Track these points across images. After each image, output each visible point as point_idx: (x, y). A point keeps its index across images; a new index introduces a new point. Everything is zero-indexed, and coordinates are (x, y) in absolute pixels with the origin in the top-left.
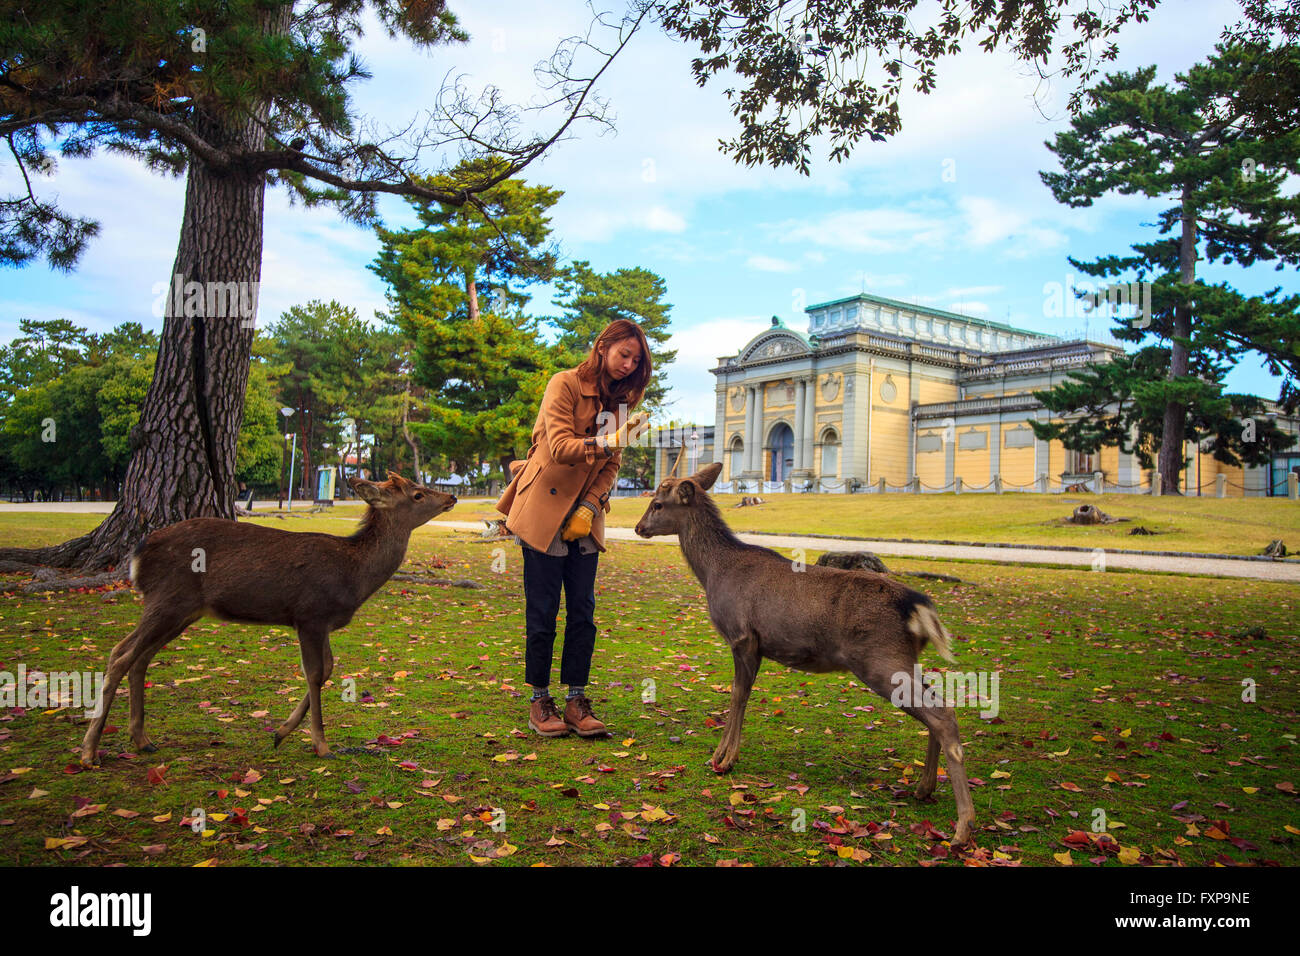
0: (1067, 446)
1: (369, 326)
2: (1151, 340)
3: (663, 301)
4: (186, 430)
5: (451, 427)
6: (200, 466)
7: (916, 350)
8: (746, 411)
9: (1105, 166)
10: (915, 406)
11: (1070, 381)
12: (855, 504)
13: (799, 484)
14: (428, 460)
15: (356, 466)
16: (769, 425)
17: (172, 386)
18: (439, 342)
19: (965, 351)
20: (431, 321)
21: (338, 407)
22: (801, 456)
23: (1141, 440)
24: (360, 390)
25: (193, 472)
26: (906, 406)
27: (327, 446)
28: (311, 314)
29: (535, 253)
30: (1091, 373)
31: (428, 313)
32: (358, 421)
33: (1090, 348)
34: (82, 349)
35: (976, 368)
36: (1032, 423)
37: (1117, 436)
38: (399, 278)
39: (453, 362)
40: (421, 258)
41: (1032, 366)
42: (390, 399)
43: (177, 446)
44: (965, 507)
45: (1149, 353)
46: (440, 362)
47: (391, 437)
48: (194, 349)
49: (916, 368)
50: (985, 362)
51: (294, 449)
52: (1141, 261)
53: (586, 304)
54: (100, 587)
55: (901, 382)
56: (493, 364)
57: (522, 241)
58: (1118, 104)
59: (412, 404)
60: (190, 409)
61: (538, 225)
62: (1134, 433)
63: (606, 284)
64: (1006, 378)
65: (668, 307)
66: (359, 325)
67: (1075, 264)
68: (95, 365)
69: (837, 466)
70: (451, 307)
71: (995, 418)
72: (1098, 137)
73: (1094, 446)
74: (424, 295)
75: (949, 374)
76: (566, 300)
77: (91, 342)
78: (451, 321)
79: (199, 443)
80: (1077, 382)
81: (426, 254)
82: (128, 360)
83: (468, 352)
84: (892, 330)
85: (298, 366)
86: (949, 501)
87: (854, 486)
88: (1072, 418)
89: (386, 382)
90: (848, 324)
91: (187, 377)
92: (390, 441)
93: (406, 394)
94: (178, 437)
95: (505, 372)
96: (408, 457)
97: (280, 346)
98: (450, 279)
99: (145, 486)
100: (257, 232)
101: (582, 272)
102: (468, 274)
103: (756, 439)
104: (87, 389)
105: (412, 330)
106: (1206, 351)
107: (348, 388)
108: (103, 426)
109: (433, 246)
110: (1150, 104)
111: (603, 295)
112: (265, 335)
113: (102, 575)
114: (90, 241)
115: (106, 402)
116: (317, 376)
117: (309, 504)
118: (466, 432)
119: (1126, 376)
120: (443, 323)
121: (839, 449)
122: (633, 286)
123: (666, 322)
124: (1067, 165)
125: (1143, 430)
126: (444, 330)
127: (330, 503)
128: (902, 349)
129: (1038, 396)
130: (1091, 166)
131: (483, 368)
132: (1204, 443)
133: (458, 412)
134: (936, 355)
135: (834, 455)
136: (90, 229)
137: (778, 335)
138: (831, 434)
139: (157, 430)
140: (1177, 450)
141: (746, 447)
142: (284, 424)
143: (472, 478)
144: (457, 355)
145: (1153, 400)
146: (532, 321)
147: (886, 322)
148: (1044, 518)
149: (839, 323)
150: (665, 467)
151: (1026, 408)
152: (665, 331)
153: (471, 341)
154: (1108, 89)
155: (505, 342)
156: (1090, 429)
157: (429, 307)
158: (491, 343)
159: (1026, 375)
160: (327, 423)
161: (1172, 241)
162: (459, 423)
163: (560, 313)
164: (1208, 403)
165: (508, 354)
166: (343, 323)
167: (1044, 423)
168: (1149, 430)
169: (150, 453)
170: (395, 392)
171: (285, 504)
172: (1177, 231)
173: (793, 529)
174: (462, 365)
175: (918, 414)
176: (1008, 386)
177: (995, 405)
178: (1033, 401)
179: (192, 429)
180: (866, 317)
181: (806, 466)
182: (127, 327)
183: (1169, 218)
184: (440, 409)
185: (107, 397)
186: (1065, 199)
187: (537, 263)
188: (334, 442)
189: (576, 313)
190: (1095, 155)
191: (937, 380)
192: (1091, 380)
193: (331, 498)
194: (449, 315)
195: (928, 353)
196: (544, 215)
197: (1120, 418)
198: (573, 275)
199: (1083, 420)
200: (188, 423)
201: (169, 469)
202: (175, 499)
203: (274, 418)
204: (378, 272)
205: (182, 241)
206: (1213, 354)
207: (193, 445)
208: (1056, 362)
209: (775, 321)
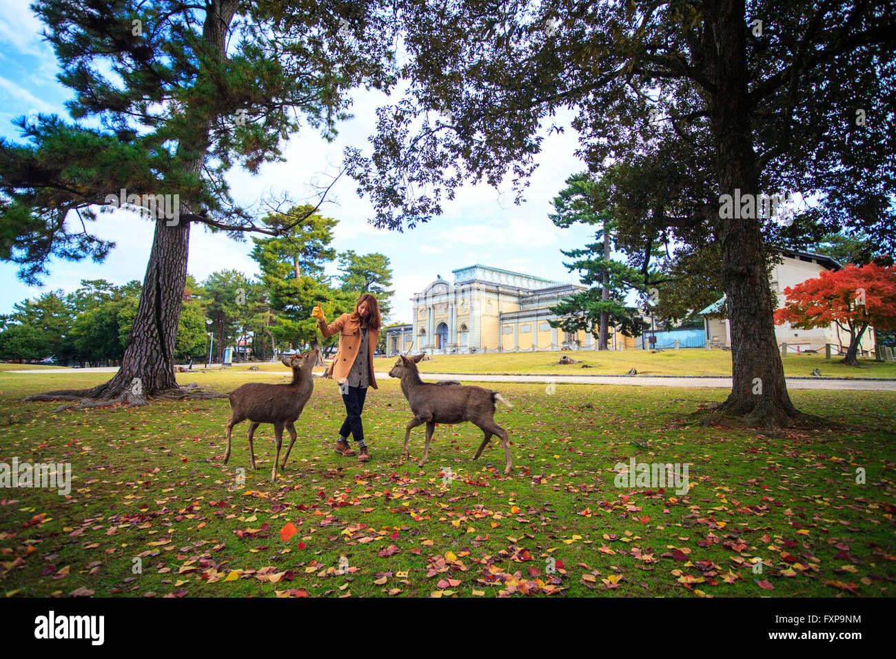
0: (564, 330)
1: (251, 281)
2: (595, 284)
3: (388, 268)
4: (152, 336)
5: (286, 328)
6: (157, 351)
7: (501, 289)
8: (427, 317)
9: (573, 212)
10: (501, 314)
11: (563, 302)
12: (473, 359)
13: (449, 350)
14: (278, 343)
15: (245, 347)
16: (437, 324)
17: (146, 316)
18: (281, 289)
19: (522, 289)
20: (277, 279)
21: (236, 319)
22: (451, 338)
23: (593, 327)
24: (246, 311)
25: (155, 354)
26: (497, 314)
27: (230, 337)
28: (223, 276)
29: (326, 248)
30: (571, 299)
31: (276, 276)
32: (245, 325)
33: (573, 288)
34: (110, 293)
35: (526, 297)
36: (548, 321)
37: (583, 325)
38: (263, 260)
39: (287, 298)
40: (273, 251)
41: (550, 295)
42: (261, 315)
43: (147, 343)
44: (518, 358)
45: (594, 290)
46: (281, 298)
47: (261, 333)
48: (156, 300)
49: (501, 297)
50: (530, 294)
51: (212, 338)
52: (589, 251)
53: (353, 270)
54: (110, 406)
55: (495, 303)
56: (306, 299)
57: (319, 242)
58: (576, 187)
59: (271, 317)
60: (153, 326)
61: (328, 236)
62: (590, 324)
63: (362, 261)
64: (539, 301)
65: (391, 271)
66: (246, 280)
67: (563, 252)
68: (117, 301)
69: (468, 341)
70: (287, 273)
71: (535, 318)
72: (570, 199)
73: (574, 330)
74: (274, 268)
75: (516, 300)
76: (345, 268)
77: (116, 290)
78: (287, 279)
79: (157, 341)
80: (566, 303)
81: (275, 249)
82: (133, 298)
83: (294, 293)
84: (490, 280)
85: (216, 300)
86: (512, 356)
87: (473, 350)
88: (565, 318)
89: (259, 307)
90: (472, 278)
91: (152, 312)
92: (261, 334)
93: (268, 312)
94: (148, 338)
95: (312, 302)
96: (270, 341)
97: (208, 290)
98: (287, 260)
99: (132, 361)
100: (186, 248)
101: (351, 255)
102: (295, 258)
103: (431, 330)
104: (113, 312)
105: (268, 283)
106: (616, 289)
107: (240, 310)
108: (120, 330)
109: (279, 245)
110: (588, 187)
111: (361, 265)
112: (200, 285)
113: (112, 401)
114: (111, 250)
115: (121, 319)
116: (225, 304)
117: (220, 365)
118: (294, 330)
119: (585, 300)
120: (283, 280)
121: (468, 334)
122: (375, 261)
123: (390, 277)
124: (558, 211)
125: (594, 322)
126: (283, 283)
127: (230, 364)
128: (495, 289)
129: (550, 309)
130: (568, 211)
131: (301, 301)
132: (617, 328)
133: (290, 321)
134: (510, 291)
135: (466, 336)
136: (112, 245)
137: (440, 282)
138: (464, 327)
139: (138, 336)
140: (606, 330)
141: (427, 334)
142: (209, 328)
143: (301, 351)
144: (289, 295)
145: (595, 310)
146: (328, 278)
147: (488, 277)
148: (549, 362)
149: (467, 277)
150: (391, 344)
151: (547, 314)
152: (390, 282)
153: (296, 288)
154: (572, 180)
155: (312, 289)
156: (573, 322)
157: (277, 273)
158: (305, 289)
159: (547, 299)
160: (231, 327)
161: (600, 243)
162: (290, 326)
163: (341, 274)
164: (617, 311)
165: (313, 294)
166: (238, 279)
167: (553, 320)
168: (596, 322)
169: (135, 346)
170: (264, 311)
171: (208, 365)
172: (602, 239)
173: (442, 371)
174: (291, 299)
175: (502, 318)
176: (540, 304)
177: (535, 313)
178: (549, 311)
179: (154, 335)
180: (479, 274)
181: (454, 342)
182: (133, 282)
183: (599, 233)
184: (281, 320)
185: (122, 316)
186: (558, 225)
187: (327, 253)
188: (233, 335)
189: (349, 274)
190: (569, 207)
191: (510, 302)
192: (571, 301)
193: (230, 362)
194: (286, 276)
195: (506, 290)
196: (330, 231)
197: (584, 318)
198: (347, 256)
199: (569, 319)
200: (152, 332)
201: (143, 353)
202: (146, 366)
203: (204, 325)
204: (253, 257)
205: (152, 252)
206: (619, 290)
207: (155, 342)
208: (559, 294)
209: (439, 277)
